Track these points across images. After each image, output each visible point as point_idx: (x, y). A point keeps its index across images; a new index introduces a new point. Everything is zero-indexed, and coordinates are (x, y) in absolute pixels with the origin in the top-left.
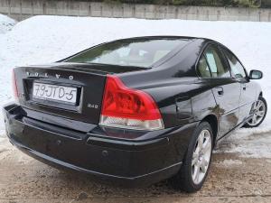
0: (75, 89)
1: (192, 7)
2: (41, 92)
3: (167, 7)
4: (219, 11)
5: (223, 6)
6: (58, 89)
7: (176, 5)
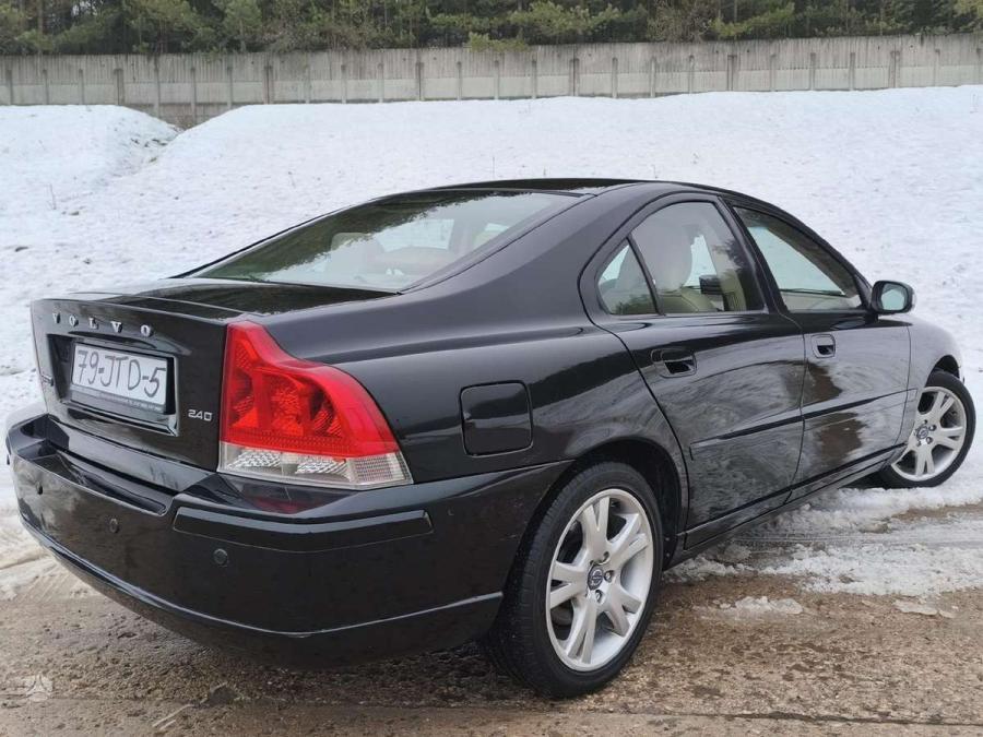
0: (164, 364)
1: (791, 43)
2: (89, 372)
3: (696, 50)
4: (895, 54)
5: (911, 32)
6: (125, 364)
7: (729, 39)
